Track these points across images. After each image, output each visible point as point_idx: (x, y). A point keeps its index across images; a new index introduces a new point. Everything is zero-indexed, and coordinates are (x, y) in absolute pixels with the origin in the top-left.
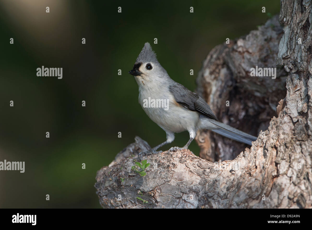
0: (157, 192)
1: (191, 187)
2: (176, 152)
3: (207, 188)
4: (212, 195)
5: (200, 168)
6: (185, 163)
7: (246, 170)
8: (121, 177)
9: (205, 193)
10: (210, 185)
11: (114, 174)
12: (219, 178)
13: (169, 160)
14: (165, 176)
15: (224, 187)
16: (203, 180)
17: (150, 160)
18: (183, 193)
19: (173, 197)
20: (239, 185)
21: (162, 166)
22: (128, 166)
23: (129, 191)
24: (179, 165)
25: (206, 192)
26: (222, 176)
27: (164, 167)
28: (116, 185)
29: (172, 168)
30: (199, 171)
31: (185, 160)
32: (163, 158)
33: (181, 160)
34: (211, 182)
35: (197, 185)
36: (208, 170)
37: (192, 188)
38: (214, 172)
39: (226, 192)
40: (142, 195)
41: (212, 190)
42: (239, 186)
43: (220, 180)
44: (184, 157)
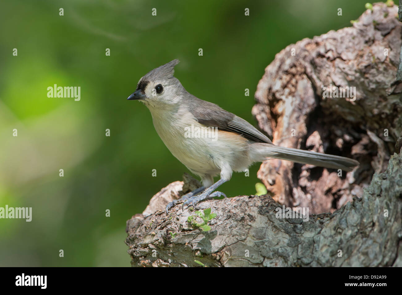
0: (224, 255)
1: (277, 249)
2: (254, 199)
3: (300, 252)
4: (310, 262)
5: (288, 223)
6: (267, 215)
7: (359, 228)
8: (170, 230)
9: (298, 259)
10: (305, 248)
11: (158, 226)
12: (318, 238)
13: (243, 209)
14: (237, 232)
15: (327, 251)
16: (293, 239)
17: (214, 208)
18: (264, 257)
19: (249, 262)
20: (350, 249)
21: (234, 218)
22: (182, 216)
23: (181, 251)
24: (259, 217)
25: (299, 257)
26: (323, 235)
27: (237, 220)
28: (163, 242)
29: (248, 221)
30: (287, 227)
31: (267, 210)
32: (235, 206)
33: (261, 211)
34: (306, 244)
35: (285, 246)
36: (300, 226)
37: (278, 251)
38: (310, 229)
39: (330, 258)
40: (202, 258)
41: (308, 255)
42: (349, 251)
43: (319, 241)
44: (266, 206)
